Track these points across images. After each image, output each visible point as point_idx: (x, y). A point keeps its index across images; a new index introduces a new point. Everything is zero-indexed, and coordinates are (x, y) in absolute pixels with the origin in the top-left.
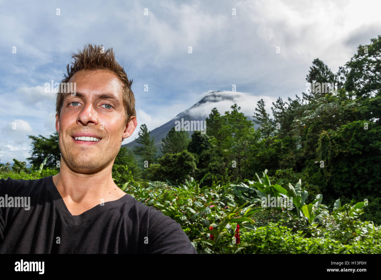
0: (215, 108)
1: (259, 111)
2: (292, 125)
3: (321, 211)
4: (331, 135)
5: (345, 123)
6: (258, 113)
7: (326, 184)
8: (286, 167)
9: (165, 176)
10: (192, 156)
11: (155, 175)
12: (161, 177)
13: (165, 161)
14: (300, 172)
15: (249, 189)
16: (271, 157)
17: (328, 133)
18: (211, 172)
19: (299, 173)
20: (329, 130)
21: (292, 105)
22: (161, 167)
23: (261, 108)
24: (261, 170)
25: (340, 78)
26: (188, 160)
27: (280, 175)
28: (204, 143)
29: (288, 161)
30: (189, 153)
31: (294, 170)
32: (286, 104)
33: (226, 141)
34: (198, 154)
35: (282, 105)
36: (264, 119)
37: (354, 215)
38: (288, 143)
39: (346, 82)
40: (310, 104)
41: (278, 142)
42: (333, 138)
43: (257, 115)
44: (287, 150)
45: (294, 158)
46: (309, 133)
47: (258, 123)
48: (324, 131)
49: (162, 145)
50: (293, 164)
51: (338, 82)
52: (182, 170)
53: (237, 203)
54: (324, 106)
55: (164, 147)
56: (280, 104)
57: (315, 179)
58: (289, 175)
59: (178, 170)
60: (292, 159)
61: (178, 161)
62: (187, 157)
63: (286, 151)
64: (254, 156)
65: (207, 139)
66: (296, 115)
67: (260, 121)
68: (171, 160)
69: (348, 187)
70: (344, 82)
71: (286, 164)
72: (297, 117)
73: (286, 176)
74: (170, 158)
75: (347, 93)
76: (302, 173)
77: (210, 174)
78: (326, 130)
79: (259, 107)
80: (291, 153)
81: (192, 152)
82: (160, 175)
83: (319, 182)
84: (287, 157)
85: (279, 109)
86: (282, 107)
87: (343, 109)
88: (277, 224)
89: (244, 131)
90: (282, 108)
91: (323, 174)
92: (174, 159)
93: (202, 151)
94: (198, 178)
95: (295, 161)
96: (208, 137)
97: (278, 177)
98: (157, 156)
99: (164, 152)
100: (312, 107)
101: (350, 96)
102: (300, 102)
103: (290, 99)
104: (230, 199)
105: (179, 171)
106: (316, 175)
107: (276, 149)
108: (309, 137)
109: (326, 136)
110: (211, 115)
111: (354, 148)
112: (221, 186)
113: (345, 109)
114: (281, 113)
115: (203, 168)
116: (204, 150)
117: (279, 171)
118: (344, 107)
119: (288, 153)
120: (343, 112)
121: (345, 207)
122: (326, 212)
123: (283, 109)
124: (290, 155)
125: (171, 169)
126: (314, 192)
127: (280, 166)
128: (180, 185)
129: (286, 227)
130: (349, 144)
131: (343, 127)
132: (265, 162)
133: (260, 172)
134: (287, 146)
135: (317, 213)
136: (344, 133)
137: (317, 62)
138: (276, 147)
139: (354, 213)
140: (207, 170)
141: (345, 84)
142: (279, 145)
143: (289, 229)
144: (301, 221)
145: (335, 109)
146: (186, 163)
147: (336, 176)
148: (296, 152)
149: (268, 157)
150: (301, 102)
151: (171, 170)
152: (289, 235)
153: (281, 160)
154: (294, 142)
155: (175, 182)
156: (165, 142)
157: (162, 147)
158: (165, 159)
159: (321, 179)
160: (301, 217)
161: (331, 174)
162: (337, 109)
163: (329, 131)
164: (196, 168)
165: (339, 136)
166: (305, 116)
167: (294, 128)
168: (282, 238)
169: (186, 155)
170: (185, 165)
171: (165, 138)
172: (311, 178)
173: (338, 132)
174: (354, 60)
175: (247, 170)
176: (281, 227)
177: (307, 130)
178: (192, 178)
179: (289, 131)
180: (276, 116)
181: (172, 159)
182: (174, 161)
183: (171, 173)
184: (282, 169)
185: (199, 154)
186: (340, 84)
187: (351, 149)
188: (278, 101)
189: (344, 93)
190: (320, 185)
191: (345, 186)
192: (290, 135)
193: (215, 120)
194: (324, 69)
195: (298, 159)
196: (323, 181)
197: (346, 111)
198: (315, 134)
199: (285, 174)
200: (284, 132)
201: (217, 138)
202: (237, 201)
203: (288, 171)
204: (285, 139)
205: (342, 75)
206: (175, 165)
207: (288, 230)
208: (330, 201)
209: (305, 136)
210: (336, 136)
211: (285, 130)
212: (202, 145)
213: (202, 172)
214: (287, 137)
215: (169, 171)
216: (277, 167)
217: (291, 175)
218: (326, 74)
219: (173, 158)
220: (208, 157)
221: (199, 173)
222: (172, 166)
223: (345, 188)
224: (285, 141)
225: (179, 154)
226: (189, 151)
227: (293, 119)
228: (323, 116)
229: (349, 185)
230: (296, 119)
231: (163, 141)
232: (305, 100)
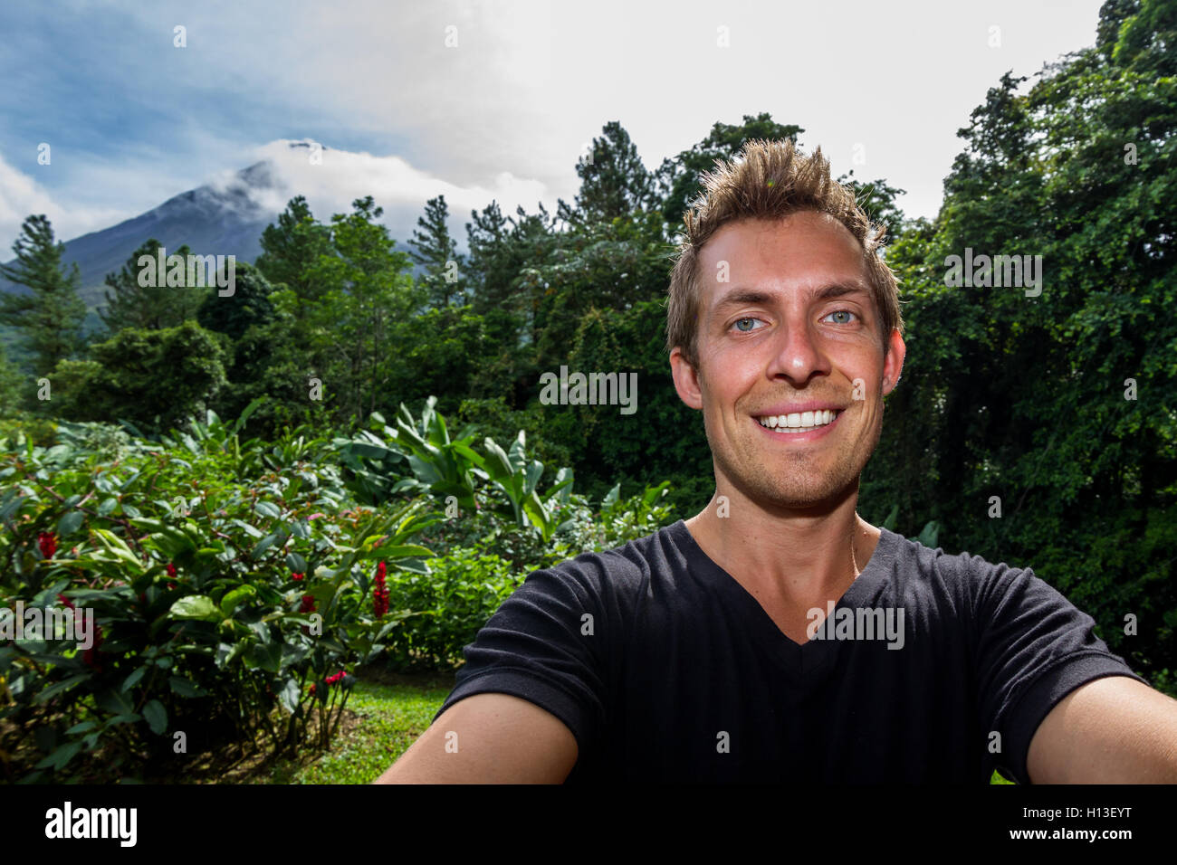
0: (301, 199)
1: (430, 227)
2: (516, 281)
3: (573, 511)
4: (611, 323)
5: (646, 298)
6: (426, 233)
7: (584, 442)
8: (487, 394)
9: (116, 405)
10: (211, 339)
11: (82, 400)
12: (103, 406)
13: (119, 353)
14: (523, 408)
15: (389, 454)
16: (449, 362)
17: (604, 316)
18: (271, 395)
19: (522, 412)
20: (606, 309)
21: (523, 226)
22: (102, 373)
23: (436, 219)
24: (418, 397)
25: (658, 184)
26: (200, 355)
27: (472, 414)
28: (253, 301)
29: (494, 376)
30: (203, 332)
31: (508, 402)
32: (508, 222)
33: (325, 303)
34: (231, 336)
35: (498, 223)
36: (440, 253)
37: (649, 522)
38: (498, 328)
39: (670, 198)
40: (571, 235)
41: (471, 324)
42: (613, 331)
43: (422, 238)
44: (494, 346)
45: (511, 371)
46: (558, 309)
47: (421, 261)
48: (593, 309)
49: (107, 295)
50: (506, 385)
51: (653, 194)
52: (176, 385)
53: (350, 488)
54: (606, 246)
55: (112, 302)
56: (494, 219)
57: (558, 429)
58: (494, 414)
59: (163, 384)
60: (505, 372)
61: (167, 354)
62: (196, 344)
63: (490, 350)
64: (402, 355)
65: (265, 291)
66: (530, 256)
67: (427, 258)
68: (141, 352)
69: (633, 453)
70: (665, 197)
71: (489, 384)
72: (530, 260)
73: (488, 418)
74: (136, 344)
75: (665, 225)
76: (529, 411)
77: (269, 399)
78: (600, 306)
79: (431, 218)
80: (505, 356)
81: (213, 327)
82: (101, 399)
83: (569, 437)
84: (492, 365)
85: (487, 233)
86: (496, 228)
87: (648, 262)
88: (471, 551)
89: (381, 280)
90: (494, 230)
91: (579, 417)
92: (151, 349)
93: (247, 327)
94: (229, 411)
95: (513, 379)
96: (269, 285)
97: (466, 419)
98: (86, 334)
99: (113, 323)
100: (575, 243)
101: (672, 234)
102: (547, 225)
103: (521, 211)
104: (330, 478)
105: (166, 388)
106: (563, 419)
107: (465, 340)
108: (556, 318)
109: (596, 322)
110: (284, 218)
111: (656, 360)
112: (304, 442)
113: (653, 264)
114: (491, 244)
115: (247, 383)
116: (252, 327)
117: (469, 404)
118: (652, 258)
119: (496, 354)
120: (649, 269)
121: (633, 503)
122: (586, 513)
123: (499, 236)
124: (500, 363)
125: (138, 380)
126: (555, 461)
127: (472, 389)
128: (170, 436)
129: (496, 558)
130: (647, 349)
131: (640, 307)
132: (430, 373)
133: (417, 401)
134: (494, 335)
135: (564, 517)
136: (641, 321)
137: (613, 129)
138: (465, 335)
139: (650, 517)
140: (258, 389)
141: (666, 203)
142: (473, 330)
143: (504, 561)
144: (524, 537)
145: (629, 258)
146: (192, 363)
147: (608, 423)
148: (516, 355)
149: (442, 361)
150: (550, 223)
151: (141, 384)
152: (506, 578)
153: (476, 372)
154: (513, 327)
155: (151, 423)
156: (118, 288)
157: (105, 304)
158: (121, 346)
159: (574, 429)
160: (524, 528)
161: (598, 419)
162: (635, 260)
163: (605, 313)
164: (224, 381)
165: (627, 327)
166: (554, 264)
167: (522, 290)
168: (489, 586)
169: (192, 338)
170: (188, 368)
171: (119, 272)
172: (549, 427)
173: (627, 318)
174: (699, 151)
175: (379, 393)
176: (483, 557)
177: (552, 301)
178: (211, 414)
179: (505, 295)
180: (475, 250)
181: (145, 348)
182: (151, 356)
183: (139, 393)
184: (477, 398)
185: (235, 338)
186: (654, 199)
187: (649, 363)
188: (488, 211)
189: (659, 224)
190: (571, 444)
191: (626, 449)
192: (507, 307)
193: (294, 236)
194: (625, 153)
195: (520, 373)
196: (578, 434)
197: (654, 268)
198: (570, 312)
199: (484, 411)
200: (490, 297)
201: (296, 291)
202: (351, 483)
203: (493, 404)
204: (491, 317)
205: (666, 179)
206: (155, 367)
207: (501, 565)
208: (591, 484)
209: (545, 315)
210: (621, 328)
211: (494, 291)
212: (247, 308)
213: (243, 395)
214: (498, 311)
215: (131, 386)
216: (462, 389)
217: (501, 414)
218: (627, 167)
219: (147, 344)
220: (263, 349)
221: (234, 398)
222: (144, 370)
223: (628, 454)
224: (490, 321)
225: (167, 333)
226: (202, 326)
227: (520, 264)
228: (600, 270)
229: (637, 447)
230: (527, 267)
231: (111, 281)
232: (560, 221)
